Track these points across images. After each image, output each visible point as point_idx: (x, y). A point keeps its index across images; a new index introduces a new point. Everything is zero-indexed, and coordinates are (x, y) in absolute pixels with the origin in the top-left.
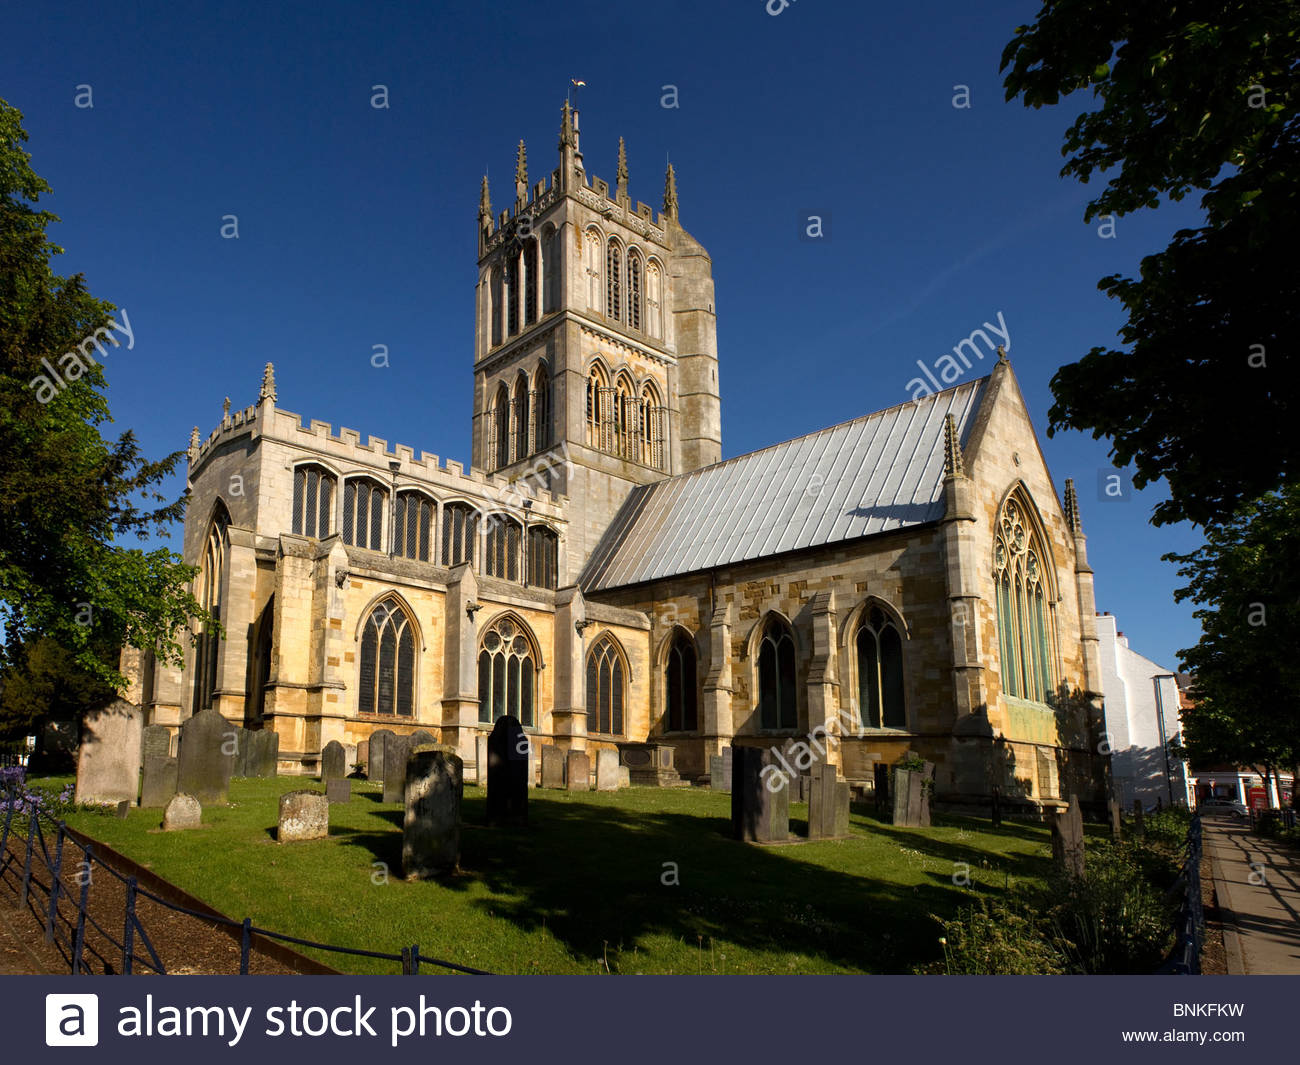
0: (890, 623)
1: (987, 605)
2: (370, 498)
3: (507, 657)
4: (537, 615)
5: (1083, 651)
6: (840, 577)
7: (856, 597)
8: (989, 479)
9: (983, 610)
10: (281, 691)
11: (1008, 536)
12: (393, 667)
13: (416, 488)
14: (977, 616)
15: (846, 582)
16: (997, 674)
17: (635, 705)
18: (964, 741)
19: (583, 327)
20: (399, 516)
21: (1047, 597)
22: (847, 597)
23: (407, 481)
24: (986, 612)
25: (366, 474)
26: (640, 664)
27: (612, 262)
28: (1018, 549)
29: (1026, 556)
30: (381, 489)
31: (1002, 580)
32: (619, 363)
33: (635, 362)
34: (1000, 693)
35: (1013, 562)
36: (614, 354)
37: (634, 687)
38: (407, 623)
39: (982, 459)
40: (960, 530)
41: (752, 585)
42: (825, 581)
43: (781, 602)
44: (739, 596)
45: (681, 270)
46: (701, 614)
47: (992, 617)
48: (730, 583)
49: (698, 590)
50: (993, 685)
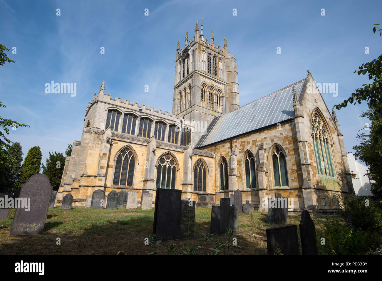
0: (282, 151)
1: (310, 144)
2: (132, 119)
3: (167, 166)
4: (178, 153)
5: (342, 159)
6: (266, 138)
7: (271, 144)
8: (308, 106)
10: (84, 178)
11: (316, 124)
12: (127, 170)
13: (147, 116)
14: (307, 147)
15: (268, 139)
16: (315, 167)
17: (210, 182)
18: (306, 190)
19: (200, 75)
20: (141, 125)
21: (330, 143)
22: (268, 144)
23: (144, 114)
24: (310, 146)
25: (131, 112)
26: (212, 169)
27: (209, 59)
28: (319, 128)
29: (322, 130)
30: (136, 117)
31: (314, 137)
32: (210, 84)
33: (215, 84)
34: (317, 173)
35: (318, 131)
36: (209, 82)
37: (210, 176)
38: (133, 155)
39: (305, 100)
40: (299, 120)
41: (242, 142)
42: (262, 139)
43: (250, 147)
44: (239, 146)
45: (228, 61)
46: (229, 152)
47: (312, 148)
48: (236, 142)
49: (228, 145)
50: (315, 171)
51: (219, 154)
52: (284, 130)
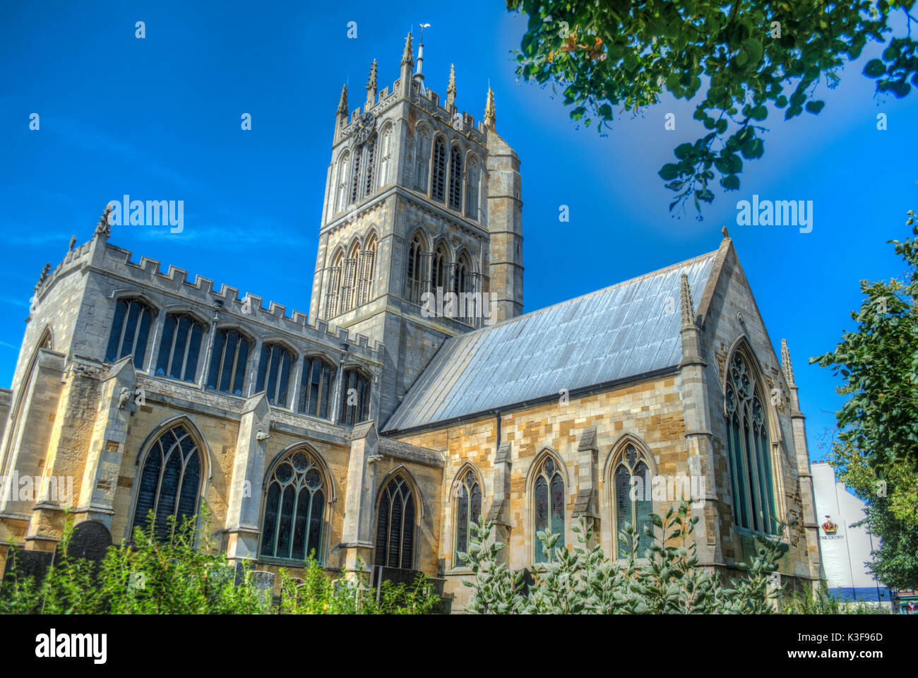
0: (641, 459)
1: (719, 443)
2: (190, 332)
3: (298, 489)
4: (333, 449)
5: (799, 485)
6: (601, 417)
7: (614, 436)
8: (718, 332)
9: (717, 447)
10: (45, 514)
11: (737, 383)
12: (175, 495)
13: (238, 326)
15: (607, 421)
16: (729, 507)
19: (409, 200)
21: (770, 440)
22: (606, 435)
23: (229, 318)
24: (719, 448)
25: (189, 309)
26: (432, 501)
27: (438, 155)
28: (745, 396)
29: (752, 401)
30: (201, 325)
31: (732, 421)
32: (438, 233)
33: (452, 233)
34: (733, 524)
35: (741, 407)
36: (434, 225)
38: (196, 450)
39: (712, 314)
40: (693, 373)
41: (530, 425)
42: (589, 420)
43: (553, 440)
44: (519, 434)
45: (496, 166)
46: (488, 451)
47: (725, 453)
48: (512, 422)
49: (486, 429)
50: (727, 517)
51: (457, 456)
52: (652, 397)
